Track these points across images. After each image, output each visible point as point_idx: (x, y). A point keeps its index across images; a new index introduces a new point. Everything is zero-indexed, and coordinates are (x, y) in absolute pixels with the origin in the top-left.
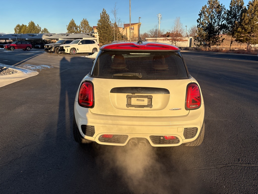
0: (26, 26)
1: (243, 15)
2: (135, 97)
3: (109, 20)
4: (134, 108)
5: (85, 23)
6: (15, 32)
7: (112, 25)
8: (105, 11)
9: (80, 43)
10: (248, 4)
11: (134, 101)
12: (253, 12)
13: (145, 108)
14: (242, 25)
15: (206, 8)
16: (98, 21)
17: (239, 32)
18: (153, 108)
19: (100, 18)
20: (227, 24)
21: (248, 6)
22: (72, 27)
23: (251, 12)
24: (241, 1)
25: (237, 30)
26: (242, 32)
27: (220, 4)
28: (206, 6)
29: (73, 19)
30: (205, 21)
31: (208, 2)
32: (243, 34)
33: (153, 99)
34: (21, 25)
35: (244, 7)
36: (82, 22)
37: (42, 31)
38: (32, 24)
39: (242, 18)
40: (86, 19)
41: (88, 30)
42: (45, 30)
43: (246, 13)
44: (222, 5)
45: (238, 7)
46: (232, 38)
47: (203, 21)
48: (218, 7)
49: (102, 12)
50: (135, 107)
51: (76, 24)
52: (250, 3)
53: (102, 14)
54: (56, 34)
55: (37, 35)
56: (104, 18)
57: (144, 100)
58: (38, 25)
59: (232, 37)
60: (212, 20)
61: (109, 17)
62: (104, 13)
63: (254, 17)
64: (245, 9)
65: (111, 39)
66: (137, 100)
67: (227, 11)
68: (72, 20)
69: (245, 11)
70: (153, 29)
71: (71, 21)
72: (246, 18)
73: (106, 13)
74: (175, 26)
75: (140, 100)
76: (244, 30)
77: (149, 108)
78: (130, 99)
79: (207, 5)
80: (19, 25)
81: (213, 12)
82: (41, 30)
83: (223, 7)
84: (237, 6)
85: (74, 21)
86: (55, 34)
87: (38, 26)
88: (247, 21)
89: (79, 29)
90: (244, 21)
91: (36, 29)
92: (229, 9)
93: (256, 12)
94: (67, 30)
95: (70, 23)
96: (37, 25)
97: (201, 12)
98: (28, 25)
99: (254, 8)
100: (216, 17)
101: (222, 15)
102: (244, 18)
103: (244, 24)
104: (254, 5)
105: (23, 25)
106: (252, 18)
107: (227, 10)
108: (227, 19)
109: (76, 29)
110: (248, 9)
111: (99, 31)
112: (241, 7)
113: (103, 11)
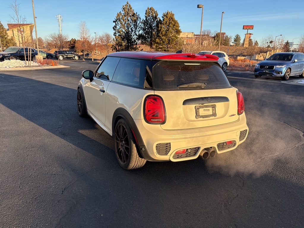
1: (160, 27)
2: (202, 107)
4: (202, 119)
10: (163, 16)
11: (202, 112)
12: (168, 24)
13: (211, 118)
14: (160, 36)
15: (121, 14)
17: (157, 43)
18: (217, 117)
20: (144, 35)
21: (163, 17)
23: (166, 24)
24: (155, 12)
25: (156, 41)
26: (160, 43)
27: (135, 13)
28: (120, 13)
30: (122, 29)
31: (123, 9)
32: (162, 45)
33: (216, 108)
35: (158, 18)
39: (159, 29)
43: (162, 25)
44: (137, 13)
45: (153, 18)
46: (150, 49)
47: (119, 29)
48: (133, 16)
52: (164, 15)
57: (209, 110)
59: (150, 47)
60: (128, 28)
63: (169, 29)
64: (160, 20)
66: (204, 110)
67: (143, 21)
69: (160, 22)
70: (55, 34)
72: (163, 29)
74: (81, 31)
75: (206, 110)
76: (161, 42)
77: (213, 117)
78: (198, 110)
79: (122, 12)
81: (128, 21)
83: (138, 16)
84: (152, 16)
88: (164, 33)
90: (161, 32)
92: (145, 19)
93: (171, 24)
97: (116, 19)
99: (168, 21)
100: (133, 26)
101: (138, 25)
102: (161, 29)
103: (161, 35)
104: (169, 17)
106: (168, 30)
107: (143, 19)
108: (144, 30)
110: (163, 21)
112: (156, 18)
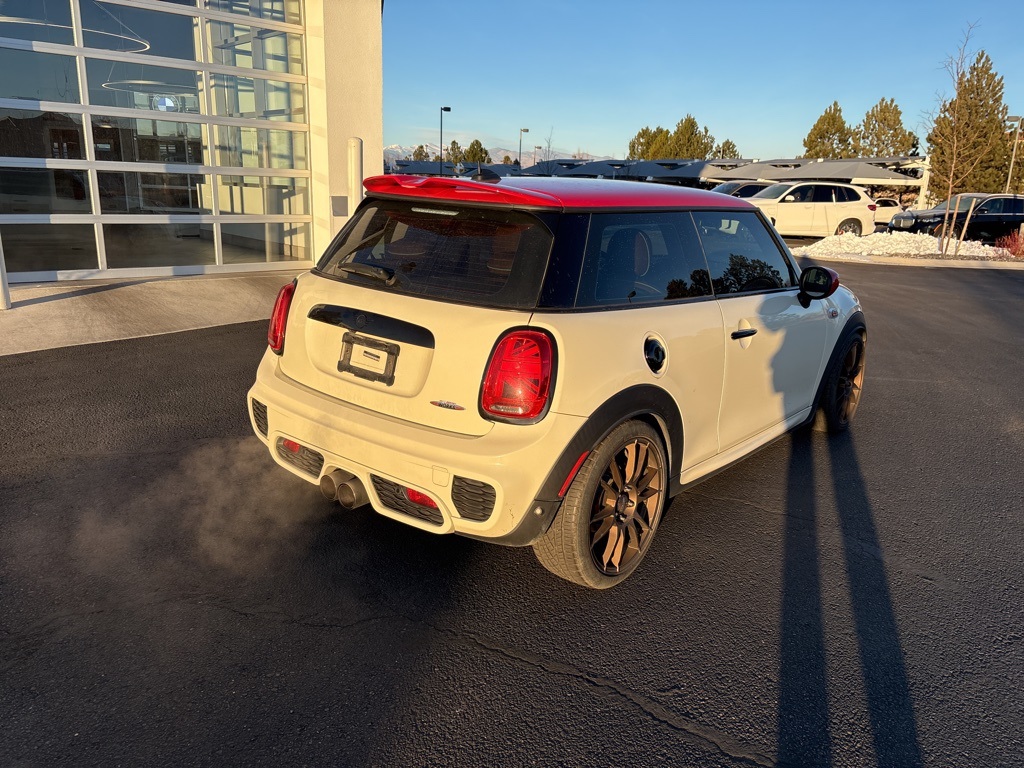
0: (668, 132)
2: (362, 342)
3: (997, 101)
4: (352, 376)
5: (886, 117)
6: (631, 154)
7: (1008, 123)
8: (988, 60)
9: (788, 198)
11: (359, 356)
13: (378, 384)
16: (944, 106)
18: (393, 387)
19: (954, 95)
22: (828, 132)
29: (836, 104)
33: (399, 359)
34: (653, 129)
36: (873, 115)
37: (714, 149)
38: (690, 125)
40: (892, 101)
41: (893, 146)
42: (728, 147)
49: (974, 69)
50: (356, 375)
51: (843, 123)
53: (968, 76)
54: (755, 161)
55: (690, 164)
56: (978, 90)
57: (379, 357)
58: (705, 128)
61: (1002, 88)
62: (982, 70)
65: (990, 186)
66: (364, 352)
68: (830, 108)
71: (826, 112)
73: (991, 72)
75: (370, 354)
77: (382, 385)
78: (350, 345)
80: (647, 128)
82: (712, 147)
85: (840, 110)
86: (751, 161)
87: (706, 131)
89: (852, 143)
91: (696, 144)
94: (805, 144)
95: (822, 120)
96: (703, 131)
98: (676, 129)
105: (660, 131)
109: (843, 141)
111: (939, 151)
113: (978, 61)
